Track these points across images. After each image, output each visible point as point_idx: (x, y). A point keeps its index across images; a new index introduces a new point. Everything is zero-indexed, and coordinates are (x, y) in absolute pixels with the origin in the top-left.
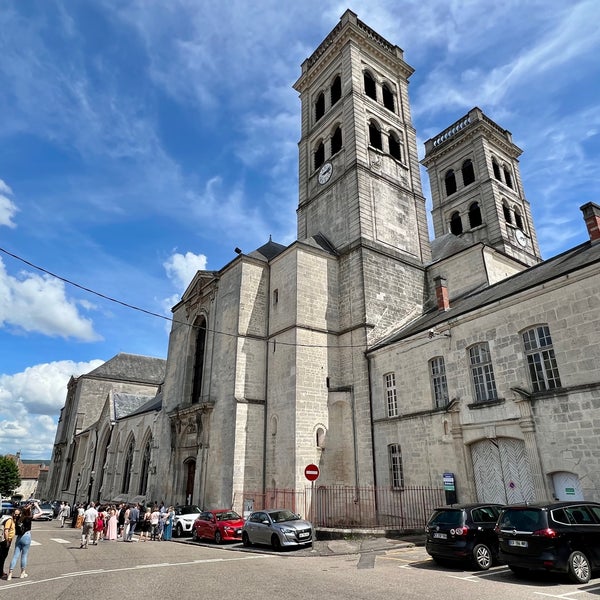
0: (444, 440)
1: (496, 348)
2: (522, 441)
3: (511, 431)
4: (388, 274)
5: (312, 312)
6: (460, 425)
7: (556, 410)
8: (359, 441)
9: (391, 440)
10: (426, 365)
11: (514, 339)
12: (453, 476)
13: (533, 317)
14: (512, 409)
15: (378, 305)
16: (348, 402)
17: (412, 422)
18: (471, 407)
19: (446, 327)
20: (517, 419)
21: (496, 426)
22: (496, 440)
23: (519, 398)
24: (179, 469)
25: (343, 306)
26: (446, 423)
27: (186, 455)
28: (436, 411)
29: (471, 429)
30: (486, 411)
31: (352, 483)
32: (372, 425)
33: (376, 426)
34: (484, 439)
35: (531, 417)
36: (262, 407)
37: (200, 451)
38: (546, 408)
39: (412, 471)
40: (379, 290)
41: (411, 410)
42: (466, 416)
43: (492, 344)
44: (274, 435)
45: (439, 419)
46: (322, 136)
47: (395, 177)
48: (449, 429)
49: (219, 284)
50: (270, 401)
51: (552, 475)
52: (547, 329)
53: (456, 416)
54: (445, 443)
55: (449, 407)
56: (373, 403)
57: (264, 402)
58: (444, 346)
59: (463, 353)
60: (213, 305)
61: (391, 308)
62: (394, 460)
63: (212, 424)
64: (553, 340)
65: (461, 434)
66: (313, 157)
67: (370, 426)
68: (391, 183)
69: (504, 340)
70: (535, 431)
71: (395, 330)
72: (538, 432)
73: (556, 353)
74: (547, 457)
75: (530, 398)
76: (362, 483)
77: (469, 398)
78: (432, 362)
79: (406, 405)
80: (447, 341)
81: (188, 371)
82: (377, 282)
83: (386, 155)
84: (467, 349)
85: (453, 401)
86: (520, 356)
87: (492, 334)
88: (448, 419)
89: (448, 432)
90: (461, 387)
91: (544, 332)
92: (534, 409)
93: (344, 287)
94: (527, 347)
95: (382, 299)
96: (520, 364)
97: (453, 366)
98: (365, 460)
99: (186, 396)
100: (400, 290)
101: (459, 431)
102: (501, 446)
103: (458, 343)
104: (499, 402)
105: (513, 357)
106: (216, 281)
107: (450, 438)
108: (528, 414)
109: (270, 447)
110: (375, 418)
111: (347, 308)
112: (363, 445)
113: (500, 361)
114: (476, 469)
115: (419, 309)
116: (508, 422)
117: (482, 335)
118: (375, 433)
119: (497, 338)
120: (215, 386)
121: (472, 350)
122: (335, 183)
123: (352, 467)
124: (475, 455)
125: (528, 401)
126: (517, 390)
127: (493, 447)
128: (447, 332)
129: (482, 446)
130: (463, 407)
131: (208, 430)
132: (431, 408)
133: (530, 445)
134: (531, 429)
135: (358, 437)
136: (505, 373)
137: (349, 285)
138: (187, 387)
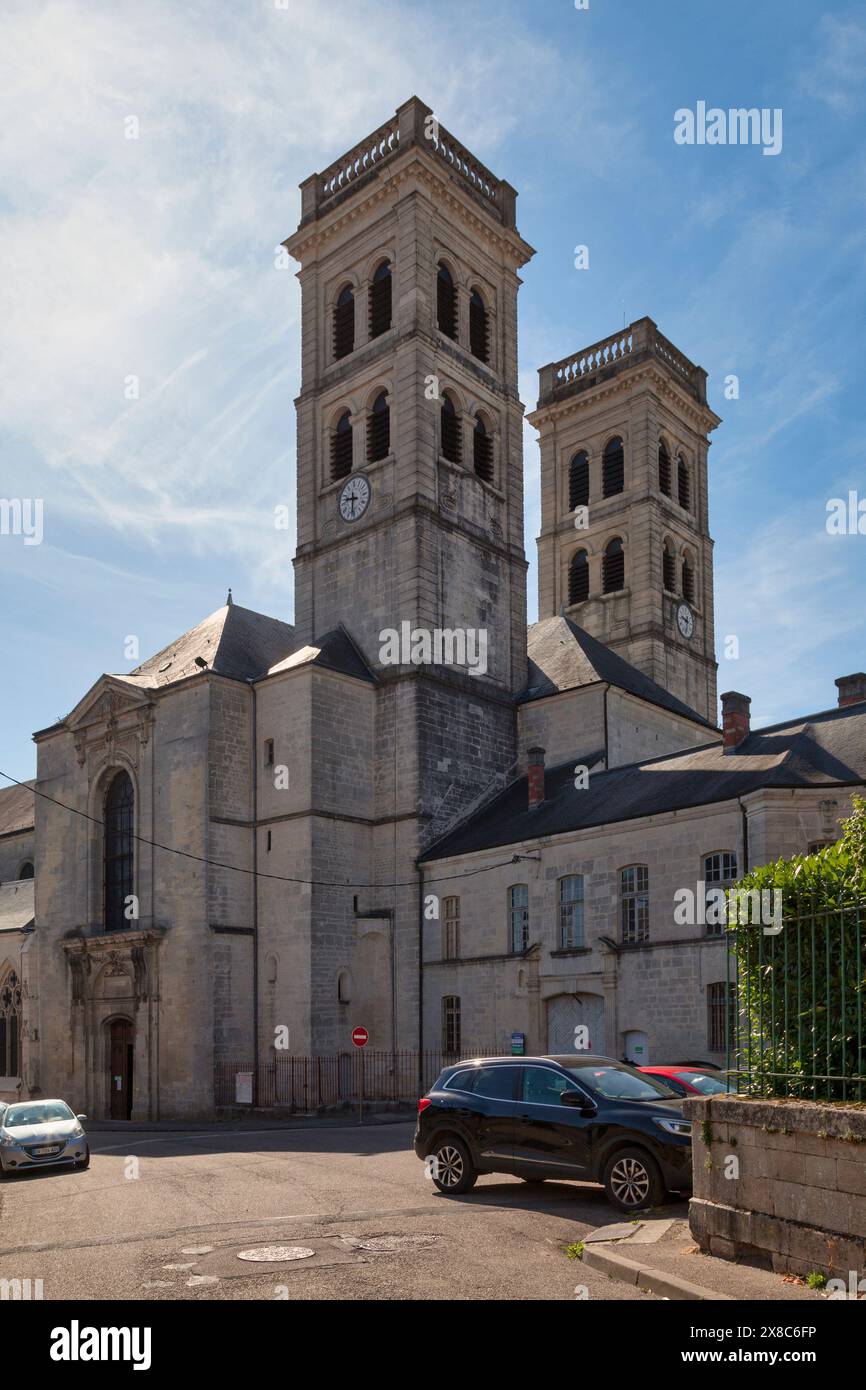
0: (517, 993)
1: (589, 885)
2: (603, 998)
3: (591, 986)
4: (458, 723)
5: (334, 788)
6: (538, 977)
7: (639, 966)
8: (400, 991)
9: (448, 990)
10: (505, 893)
11: (611, 877)
12: (523, 1037)
13: (634, 855)
14: (598, 961)
15: (439, 781)
16: (386, 933)
17: (478, 968)
18: (554, 954)
19: (535, 847)
20: (601, 973)
21: (577, 980)
22: (578, 996)
23: (606, 949)
24: (95, 1033)
25: (382, 777)
26: (521, 971)
27: (106, 1011)
28: (511, 956)
29: (550, 981)
30: (569, 961)
31: (388, 1048)
32: (421, 968)
33: (427, 972)
34: (564, 995)
35: (615, 972)
36: (249, 939)
37: (143, 1006)
38: (631, 961)
39: (474, 1030)
40: (442, 754)
41: (478, 953)
42: (547, 965)
43: (587, 878)
44: (272, 982)
45: (514, 966)
46: (346, 402)
47: (480, 522)
48: (525, 980)
49: (155, 712)
50: (262, 929)
51: (626, 1034)
52: (646, 869)
53: (534, 964)
54: (518, 998)
55: (527, 954)
56: (424, 936)
57: (252, 932)
58: (531, 871)
59: (553, 884)
60: (146, 752)
61: (457, 783)
62: (450, 1018)
63: (162, 964)
64: (650, 886)
65: (539, 987)
66: (328, 448)
67: (416, 971)
68: (472, 538)
69: (602, 876)
70: (616, 988)
71: (462, 820)
72: (619, 989)
73: (650, 902)
74: (623, 1015)
75: (617, 950)
76: (401, 1048)
77: (551, 945)
78: (512, 889)
79: (471, 945)
80: (535, 865)
81: (95, 867)
82: (440, 740)
83: (469, 475)
84: (558, 879)
85: (533, 947)
86: (615, 900)
87: (589, 866)
88: (525, 967)
89: (523, 984)
90: (544, 930)
91: (643, 872)
92: (619, 963)
93: (384, 744)
94: (624, 889)
95: (445, 769)
96: (613, 910)
97: (539, 901)
98: (407, 1016)
99: (95, 911)
100: (474, 751)
101: (537, 983)
102: (584, 1003)
103: (549, 870)
104: (583, 951)
105: (608, 899)
106: (151, 706)
107: (523, 991)
108: (612, 969)
109: (264, 999)
110: (426, 959)
111: (388, 781)
112: (406, 995)
113: (593, 902)
114: (552, 1027)
115: (500, 781)
116: (592, 976)
117: (578, 865)
118: (424, 981)
119: (594, 872)
120: (163, 901)
121: (563, 882)
122: (374, 528)
123: (387, 1027)
124: (552, 1012)
125: (614, 954)
126: (606, 940)
127: (575, 1002)
128: (535, 854)
129: (562, 1002)
130: (544, 954)
131: (157, 973)
132: (505, 953)
133: (609, 1002)
134: (612, 985)
135: (399, 984)
136: (596, 918)
137: (394, 741)
138: (95, 897)
